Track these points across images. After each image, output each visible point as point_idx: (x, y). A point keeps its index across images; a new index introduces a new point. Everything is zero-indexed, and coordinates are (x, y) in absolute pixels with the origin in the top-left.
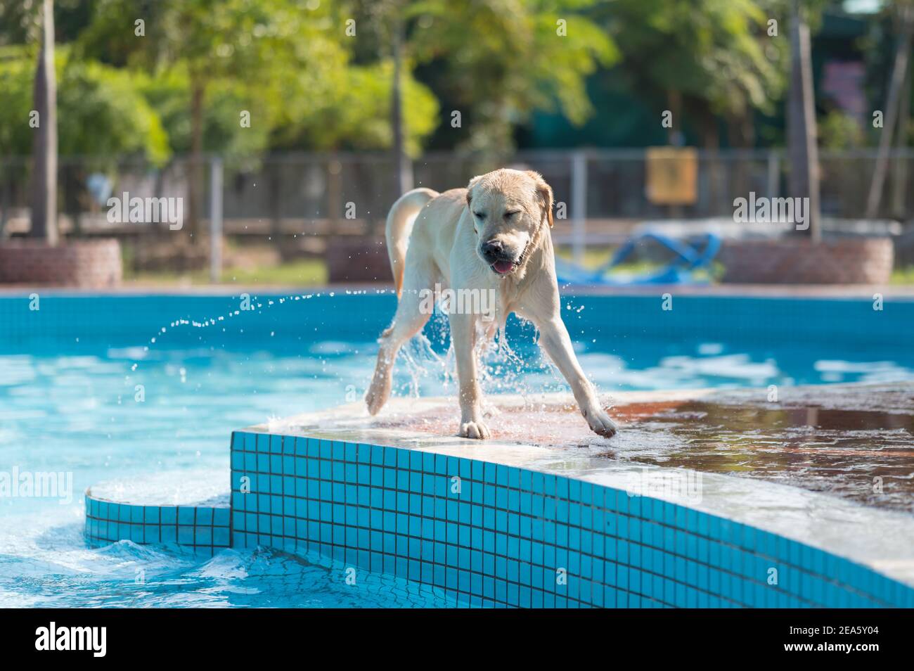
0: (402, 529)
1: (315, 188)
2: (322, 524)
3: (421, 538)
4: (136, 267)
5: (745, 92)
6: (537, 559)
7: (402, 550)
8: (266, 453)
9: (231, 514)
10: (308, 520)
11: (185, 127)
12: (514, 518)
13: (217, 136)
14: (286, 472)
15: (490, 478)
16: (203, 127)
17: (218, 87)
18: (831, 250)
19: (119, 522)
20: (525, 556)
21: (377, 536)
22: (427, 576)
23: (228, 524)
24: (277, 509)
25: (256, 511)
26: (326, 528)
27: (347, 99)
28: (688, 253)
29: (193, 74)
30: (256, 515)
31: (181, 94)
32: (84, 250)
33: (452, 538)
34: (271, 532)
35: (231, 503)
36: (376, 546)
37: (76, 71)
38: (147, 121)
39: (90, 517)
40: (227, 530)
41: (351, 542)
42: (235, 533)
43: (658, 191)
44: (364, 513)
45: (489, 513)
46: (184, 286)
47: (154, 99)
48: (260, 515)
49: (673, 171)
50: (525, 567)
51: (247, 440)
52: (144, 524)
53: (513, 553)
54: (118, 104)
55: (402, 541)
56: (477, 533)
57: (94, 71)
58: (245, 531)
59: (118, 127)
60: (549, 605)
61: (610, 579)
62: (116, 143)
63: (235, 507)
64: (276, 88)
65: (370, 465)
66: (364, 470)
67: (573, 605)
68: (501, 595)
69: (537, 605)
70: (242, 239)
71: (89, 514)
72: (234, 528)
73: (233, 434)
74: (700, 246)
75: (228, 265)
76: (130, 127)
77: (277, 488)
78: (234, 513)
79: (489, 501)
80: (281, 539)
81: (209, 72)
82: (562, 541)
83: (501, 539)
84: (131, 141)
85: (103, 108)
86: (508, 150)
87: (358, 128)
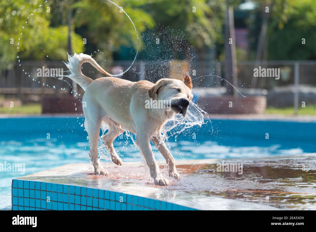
5: (203, 40)
8: (28, 189)
14: (36, 197)
27: (49, 40)
51: (19, 183)
65: (75, 195)
66: (72, 197)
73: (13, 180)
86: (110, 61)
87: (53, 52)
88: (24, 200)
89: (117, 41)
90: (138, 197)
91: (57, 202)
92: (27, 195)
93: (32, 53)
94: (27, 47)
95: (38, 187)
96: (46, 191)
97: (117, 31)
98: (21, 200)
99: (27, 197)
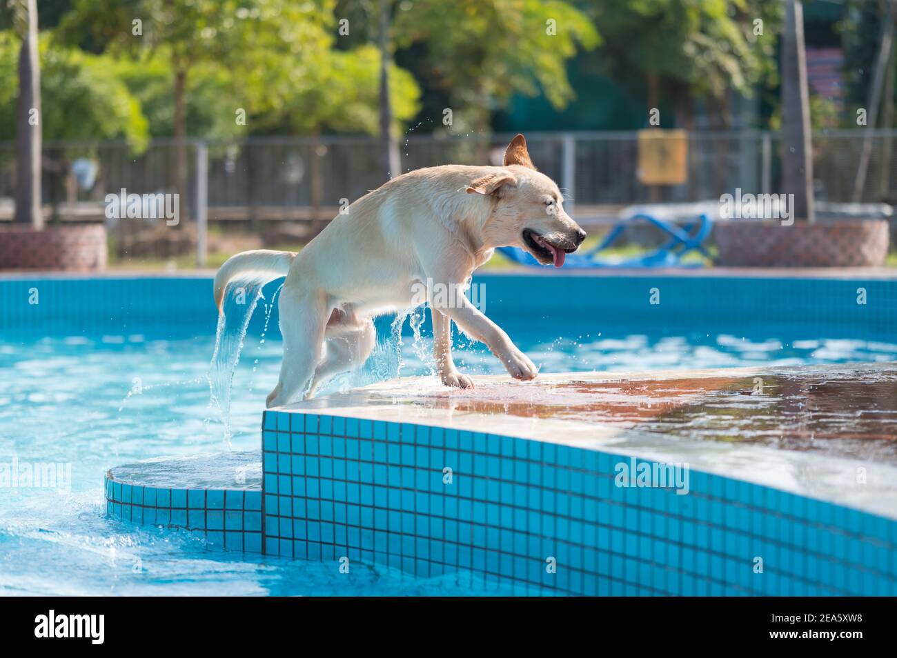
0: (451, 513)
1: (295, 175)
2: (363, 508)
3: (472, 523)
4: (120, 253)
5: (726, 76)
6: (604, 544)
7: (451, 536)
8: (300, 433)
9: (263, 498)
10: (346, 503)
11: (166, 114)
12: (576, 501)
13: (196, 121)
14: (322, 453)
15: (549, 458)
16: (184, 113)
17: (201, 71)
18: (827, 230)
19: (143, 506)
20: (589, 541)
21: (423, 521)
22: (479, 564)
23: (259, 508)
24: (313, 492)
25: (290, 494)
26: (367, 512)
27: (329, 82)
28: (682, 234)
29: (175, 58)
30: (290, 499)
31: (161, 79)
32: (70, 235)
33: (507, 523)
34: (307, 516)
35: (263, 487)
36: (422, 531)
37: (56, 56)
38: (127, 106)
39: (112, 501)
40: (260, 514)
41: (394, 527)
42: (267, 517)
43: (648, 173)
44: (408, 496)
45: (548, 496)
46: (170, 269)
47: (134, 85)
48: (295, 499)
49: (664, 153)
50: (589, 554)
51: (279, 419)
52: (170, 508)
53: (575, 538)
54: (99, 89)
55: (451, 525)
56: (534, 517)
57: (76, 57)
58: (278, 516)
59: (98, 113)
60: (617, 593)
61: (688, 566)
62: (96, 129)
63: (267, 491)
64: (258, 73)
65: (415, 445)
66: (408, 450)
67: (645, 594)
68: (562, 583)
69: (604, 593)
70: (226, 225)
71: (111, 498)
72: (266, 512)
73: (265, 413)
74: (693, 227)
75: (213, 250)
76: (111, 113)
77: (312, 471)
78: (266, 496)
79: (548, 483)
80: (318, 524)
81: (192, 56)
82: (632, 526)
83: (562, 523)
84: (110, 128)
85: (84, 92)
86: (485, 135)
87: (340, 113)
88: (291, 459)
89: (503, 82)
90: (569, 449)
91: (373, 462)
92: (298, 448)
93: (287, 117)
94: (276, 103)
95: (325, 429)
96: (345, 437)
97: (502, 56)
98: (284, 460)
99: (300, 452)
